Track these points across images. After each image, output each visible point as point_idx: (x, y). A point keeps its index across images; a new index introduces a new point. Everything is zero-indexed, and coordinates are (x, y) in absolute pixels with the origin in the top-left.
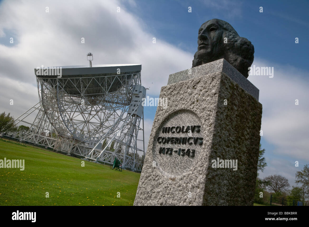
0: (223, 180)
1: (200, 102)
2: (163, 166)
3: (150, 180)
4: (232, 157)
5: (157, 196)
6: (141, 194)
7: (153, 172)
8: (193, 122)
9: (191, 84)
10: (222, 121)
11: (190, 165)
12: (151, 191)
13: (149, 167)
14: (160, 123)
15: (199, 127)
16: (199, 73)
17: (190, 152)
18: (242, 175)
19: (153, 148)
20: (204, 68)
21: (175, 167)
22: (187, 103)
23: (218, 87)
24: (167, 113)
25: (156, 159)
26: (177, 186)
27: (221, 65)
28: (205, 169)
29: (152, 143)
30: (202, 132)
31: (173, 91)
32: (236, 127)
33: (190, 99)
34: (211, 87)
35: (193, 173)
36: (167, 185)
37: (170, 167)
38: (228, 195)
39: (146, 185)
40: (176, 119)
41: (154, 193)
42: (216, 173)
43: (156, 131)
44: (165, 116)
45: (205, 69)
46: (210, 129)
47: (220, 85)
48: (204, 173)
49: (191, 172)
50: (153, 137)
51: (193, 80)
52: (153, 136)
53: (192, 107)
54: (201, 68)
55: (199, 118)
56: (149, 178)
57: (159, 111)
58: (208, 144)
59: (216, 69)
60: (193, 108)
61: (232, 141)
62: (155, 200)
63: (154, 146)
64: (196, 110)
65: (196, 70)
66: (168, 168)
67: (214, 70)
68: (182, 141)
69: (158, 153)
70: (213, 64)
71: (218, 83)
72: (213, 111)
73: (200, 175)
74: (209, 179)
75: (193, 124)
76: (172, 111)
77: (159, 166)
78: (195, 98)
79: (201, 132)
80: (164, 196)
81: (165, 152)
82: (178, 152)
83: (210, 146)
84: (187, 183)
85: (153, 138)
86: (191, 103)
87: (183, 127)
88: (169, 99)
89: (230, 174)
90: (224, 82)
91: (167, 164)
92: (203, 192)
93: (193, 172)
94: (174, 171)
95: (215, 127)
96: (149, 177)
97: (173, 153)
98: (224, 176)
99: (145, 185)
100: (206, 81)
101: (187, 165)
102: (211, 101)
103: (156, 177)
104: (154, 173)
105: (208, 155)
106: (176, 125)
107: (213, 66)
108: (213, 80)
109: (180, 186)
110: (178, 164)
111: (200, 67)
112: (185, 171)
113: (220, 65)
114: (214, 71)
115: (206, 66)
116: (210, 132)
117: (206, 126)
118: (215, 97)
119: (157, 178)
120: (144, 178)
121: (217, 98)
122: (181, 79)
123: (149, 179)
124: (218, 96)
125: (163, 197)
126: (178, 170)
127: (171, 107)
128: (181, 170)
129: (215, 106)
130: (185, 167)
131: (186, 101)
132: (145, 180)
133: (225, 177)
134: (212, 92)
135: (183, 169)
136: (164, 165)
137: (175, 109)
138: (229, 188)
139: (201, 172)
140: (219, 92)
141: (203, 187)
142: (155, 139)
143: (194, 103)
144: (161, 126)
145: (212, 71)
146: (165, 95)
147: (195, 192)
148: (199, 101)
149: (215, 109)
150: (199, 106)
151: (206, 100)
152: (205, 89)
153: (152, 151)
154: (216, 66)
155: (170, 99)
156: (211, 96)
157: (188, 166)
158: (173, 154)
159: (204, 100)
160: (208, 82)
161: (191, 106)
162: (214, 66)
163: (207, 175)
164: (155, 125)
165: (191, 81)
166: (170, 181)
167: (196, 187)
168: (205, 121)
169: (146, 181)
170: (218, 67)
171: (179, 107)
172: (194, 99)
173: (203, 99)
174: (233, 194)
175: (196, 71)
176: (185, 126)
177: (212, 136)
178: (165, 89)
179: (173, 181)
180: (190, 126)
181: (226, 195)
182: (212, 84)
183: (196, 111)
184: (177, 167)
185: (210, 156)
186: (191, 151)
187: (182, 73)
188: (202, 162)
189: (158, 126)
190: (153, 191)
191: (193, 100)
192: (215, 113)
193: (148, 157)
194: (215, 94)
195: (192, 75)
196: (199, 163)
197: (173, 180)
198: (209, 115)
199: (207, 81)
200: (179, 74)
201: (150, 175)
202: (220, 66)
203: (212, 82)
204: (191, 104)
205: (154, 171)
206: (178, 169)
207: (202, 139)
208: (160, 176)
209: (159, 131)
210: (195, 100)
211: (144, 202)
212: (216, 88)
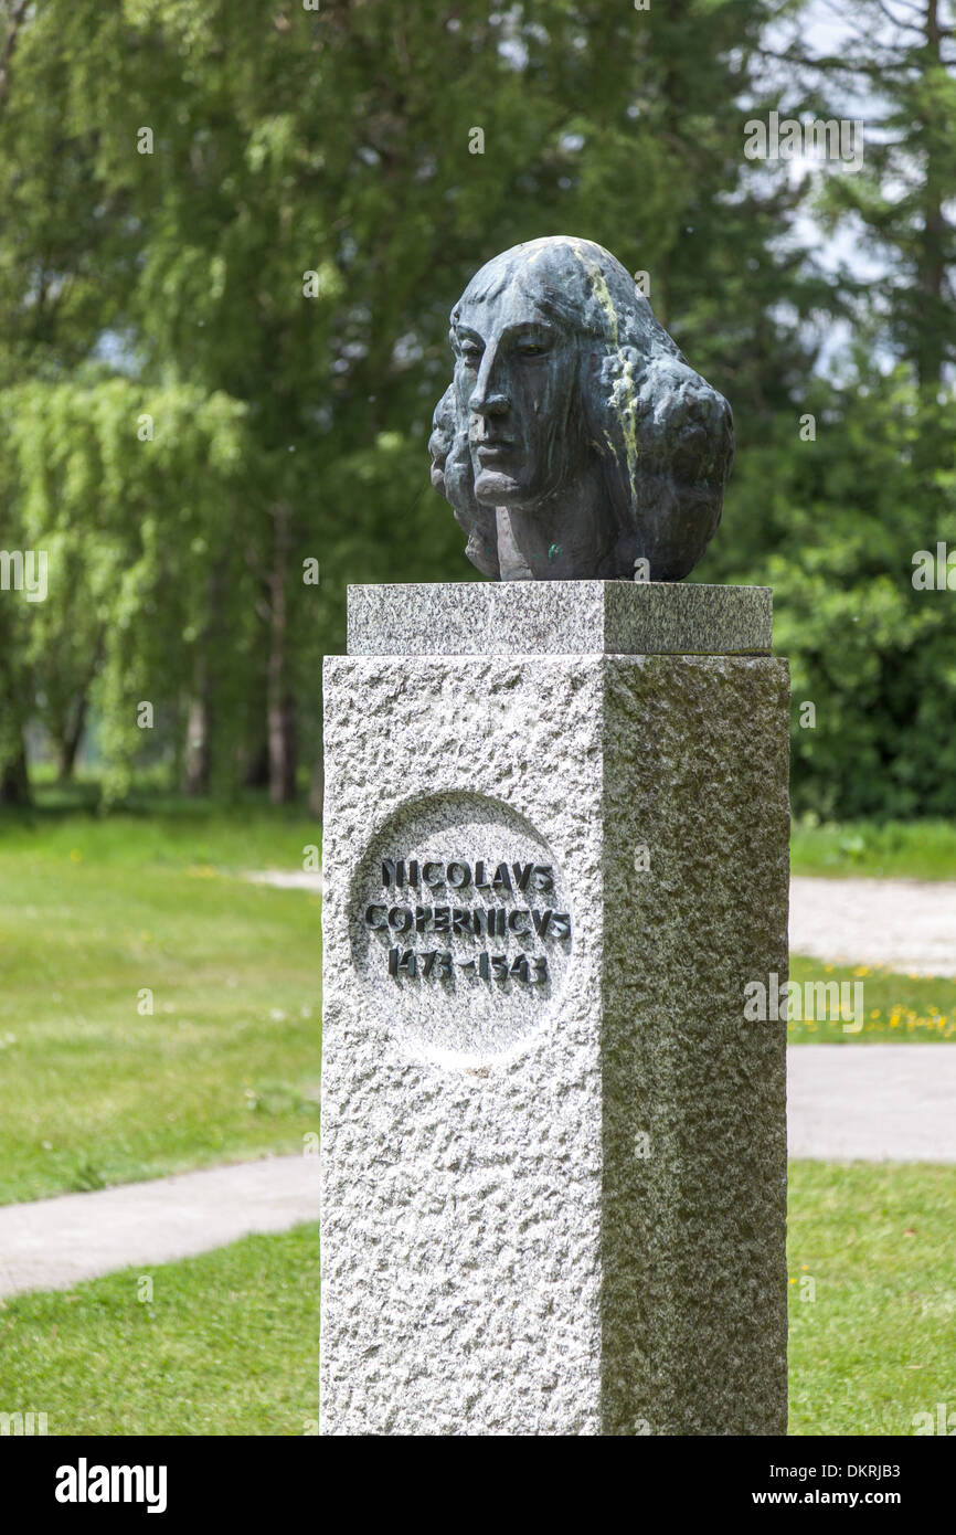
0: (656, 1041)
1: (535, 774)
2: (423, 1025)
3: (377, 1090)
4: (677, 950)
5: (428, 1142)
6: (349, 1149)
7: (381, 1054)
8: (518, 846)
9: (483, 686)
10: (627, 845)
11: (536, 1013)
12: (394, 1128)
13: (355, 1040)
14: (365, 846)
15: (546, 870)
16: (507, 621)
17: (527, 964)
18: (722, 996)
19: (353, 953)
20: (527, 605)
21: (476, 1025)
22: (480, 771)
23: (598, 726)
24: (393, 803)
25: (379, 1002)
26: (502, 1093)
27: (598, 610)
28: (597, 1027)
29: (343, 935)
30: (559, 888)
31: (395, 697)
32: (681, 832)
33: (491, 756)
34: (569, 720)
35: (554, 1043)
36: (462, 1094)
37: (451, 1024)
38: (680, 1085)
39: (365, 1108)
40: (437, 825)
41: (410, 1133)
42: (629, 1027)
43: (354, 881)
44: (381, 814)
45: (532, 609)
46: (589, 888)
47: (604, 714)
48: (593, 1039)
49: (548, 1041)
50: (342, 909)
51: (489, 668)
52: (342, 903)
53: (505, 792)
54: (511, 594)
55: (543, 841)
56: (373, 1083)
57: (342, 785)
58: (591, 939)
59: (579, 623)
60: (510, 793)
61: (670, 894)
62: (424, 1158)
63: (354, 944)
64: (524, 803)
65: (488, 602)
66: (448, 1031)
67: (572, 624)
68: (484, 922)
69: (384, 972)
70: (564, 595)
71: (597, 706)
72: (593, 817)
73: (581, 1047)
74: (610, 1053)
75: (518, 854)
76: (411, 792)
77: (402, 1025)
78: (509, 751)
79: (555, 888)
80: (460, 1137)
81: (420, 970)
82: (476, 965)
83: (600, 950)
84: (540, 1079)
85: (345, 912)
86: (498, 771)
87: (480, 866)
88: (387, 735)
89: (677, 1009)
90: (619, 696)
91: (437, 1015)
92: (598, 1100)
93: (555, 1039)
94: (477, 1039)
95: (606, 878)
96: (368, 1076)
97: (457, 970)
98: (658, 1026)
99: (356, 1110)
100: (545, 685)
101: (522, 1014)
102: (580, 779)
103: (404, 1074)
104: (390, 1059)
105: (598, 979)
106: (441, 854)
107: (566, 608)
108: (575, 688)
109: (515, 1092)
110: (488, 1013)
111: (505, 592)
112: (521, 1035)
113: (594, 608)
114: (569, 628)
115: (533, 596)
116: (590, 898)
117: (576, 873)
118: (593, 764)
119: (408, 1080)
120: (348, 1086)
121: (601, 769)
122: (423, 628)
123: (375, 1086)
124: (601, 761)
125: (456, 1140)
126: (490, 1035)
127: (404, 774)
128: (502, 1035)
129: (597, 802)
130: (517, 1020)
131: (470, 757)
132: (354, 1092)
133: (663, 1027)
134: (578, 739)
135: (510, 1030)
136: (423, 1019)
137: (428, 789)
138: (680, 1059)
139: (581, 1038)
140: (605, 743)
141: (597, 1084)
142: (355, 913)
143: (509, 772)
144: (368, 857)
145: (564, 628)
146: (360, 711)
147: (573, 1101)
148: (529, 769)
149: (597, 813)
150: (536, 791)
151: (560, 771)
152: (550, 719)
153: (355, 966)
154: (578, 608)
155: (391, 735)
156: (576, 757)
157: (530, 1018)
158: (458, 976)
159: (549, 766)
160: (554, 691)
161: (501, 784)
162: (568, 603)
163: (603, 1044)
164: (339, 853)
165: (478, 671)
166: (472, 1081)
167: (573, 1086)
168: (568, 854)
169: (359, 1094)
170: (588, 616)
171: (444, 780)
172: (508, 756)
173: (546, 765)
174: (697, 1076)
175: (492, 606)
176: (486, 862)
177: (599, 912)
178: (352, 677)
179: (481, 1077)
180: (506, 860)
181: (675, 1083)
182: (573, 705)
183: (524, 808)
184: (484, 1025)
185: (603, 981)
186: (533, 964)
187: (418, 598)
188: (579, 1002)
189: (357, 859)
190: (401, 1127)
191: (506, 763)
192: (601, 825)
193: (341, 995)
194: (591, 751)
195: (473, 620)
196: (572, 1007)
197: (483, 1073)
198: (580, 834)
199: (551, 688)
200: (405, 597)
201: (375, 1069)
202: (595, 616)
203: (573, 695)
204: (500, 774)
205: (388, 1049)
206: (493, 1031)
207: (564, 918)
208: (419, 1068)
209: (363, 878)
210: (515, 761)
211: (371, 1177)
212: (591, 727)
